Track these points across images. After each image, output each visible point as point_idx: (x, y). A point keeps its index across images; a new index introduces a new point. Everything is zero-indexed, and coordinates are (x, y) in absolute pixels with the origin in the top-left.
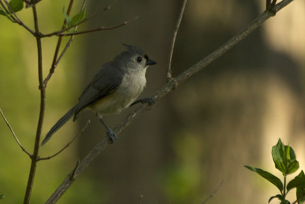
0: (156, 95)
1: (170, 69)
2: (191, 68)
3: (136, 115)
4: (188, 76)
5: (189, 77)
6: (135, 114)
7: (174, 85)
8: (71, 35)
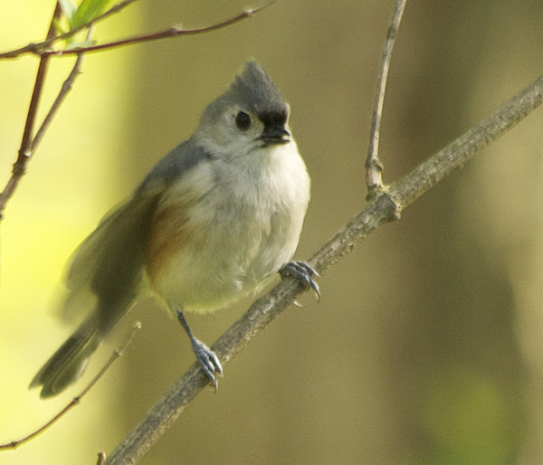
0: (334, 240)
1: (375, 156)
2: (441, 154)
3: (276, 305)
4: (432, 176)
5: (438, 179)
6: (273, 301)
7: (392, 208)
8: (79, 52)
